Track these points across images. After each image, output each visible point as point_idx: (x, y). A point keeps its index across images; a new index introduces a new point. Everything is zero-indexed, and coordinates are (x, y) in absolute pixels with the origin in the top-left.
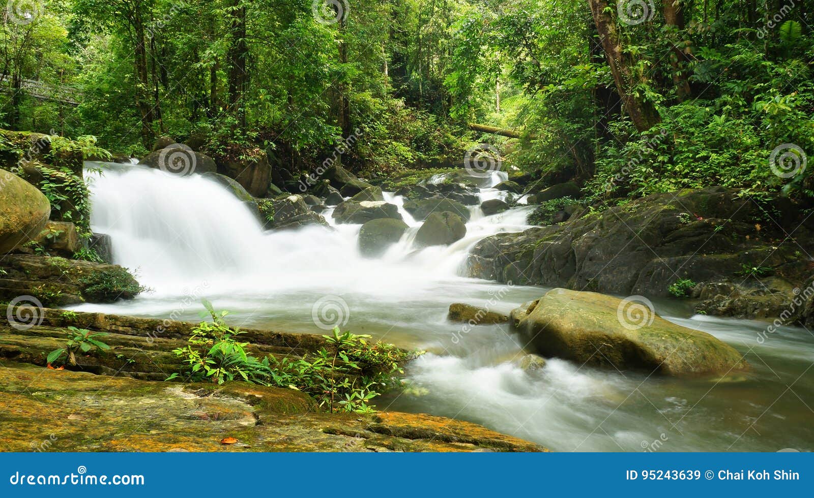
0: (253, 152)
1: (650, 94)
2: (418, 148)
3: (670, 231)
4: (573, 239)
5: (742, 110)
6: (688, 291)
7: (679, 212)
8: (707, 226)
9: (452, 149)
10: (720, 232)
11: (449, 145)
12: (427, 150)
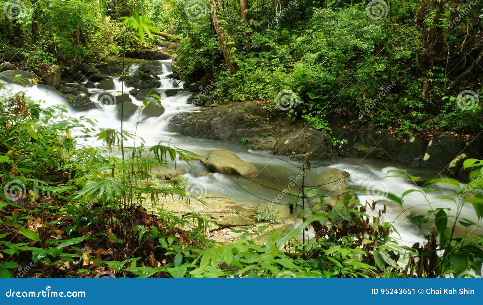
0: (52, 67)
1: (236, 60)
2: (118, 44)
3: (242, 120)
4: (210, 120)
5: (267, 65)
6: (247, 141)
7: (245, 113)
8: (253, 119)
9: (137, 45)
10: (257, 121)
11: (135, 43)
12: (123, 45)
